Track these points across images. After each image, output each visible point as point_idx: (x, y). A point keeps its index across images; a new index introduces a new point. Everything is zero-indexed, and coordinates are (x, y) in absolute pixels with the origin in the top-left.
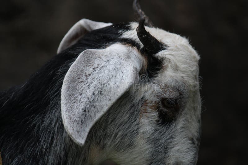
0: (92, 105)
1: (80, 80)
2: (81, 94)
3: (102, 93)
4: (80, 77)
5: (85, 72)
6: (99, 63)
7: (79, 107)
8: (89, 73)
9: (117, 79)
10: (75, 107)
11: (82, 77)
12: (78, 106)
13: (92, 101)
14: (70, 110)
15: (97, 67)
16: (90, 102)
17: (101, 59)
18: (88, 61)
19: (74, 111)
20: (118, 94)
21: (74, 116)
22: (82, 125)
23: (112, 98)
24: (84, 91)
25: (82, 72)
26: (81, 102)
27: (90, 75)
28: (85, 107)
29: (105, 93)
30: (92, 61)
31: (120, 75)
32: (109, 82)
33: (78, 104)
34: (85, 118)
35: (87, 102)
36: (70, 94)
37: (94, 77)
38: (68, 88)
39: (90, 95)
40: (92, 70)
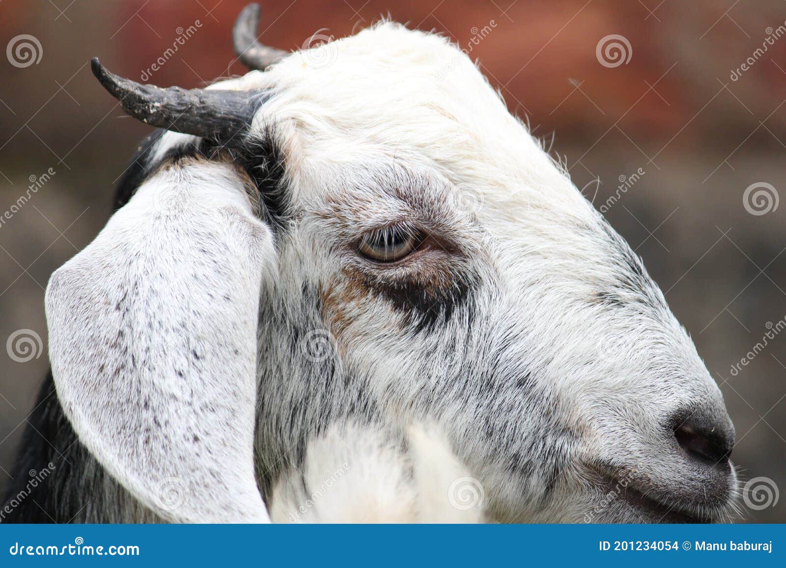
0: (202, 409)
1: (109, 370)
2: (146, 405)
3: (199, 354)
4: (102, 363)
5: (102, 336)
6: (119, 283)
7: (170, 442)
8: (116, 331)
9: (206, 282)
10: (162, 452)
11: (106, 357)
12: (166, 442)
13: (192, 395)
14: (154, 471)
15: (121, 296)
16: (190, 403)
17: (115, 267)
18: (83, 301)
19: (167, 463)
20: (243, 318)
21: (180, 476)
22: (220, 482)
23: (238, 345)
24: (145, 391)
25: (96, 345)
26: (162, 423)
27: (121, 334)
28: (189, 429)
29: (208, 347)
30: (96, 293)
31: (203, 264)
32: (193, 307)
33: (162, 437)
34: (214, 457)
35: (179, 412)
36: (115, 430)
37: (137, 328)
38: (96, 418)
39: (171, 384)
40: (115, 315)
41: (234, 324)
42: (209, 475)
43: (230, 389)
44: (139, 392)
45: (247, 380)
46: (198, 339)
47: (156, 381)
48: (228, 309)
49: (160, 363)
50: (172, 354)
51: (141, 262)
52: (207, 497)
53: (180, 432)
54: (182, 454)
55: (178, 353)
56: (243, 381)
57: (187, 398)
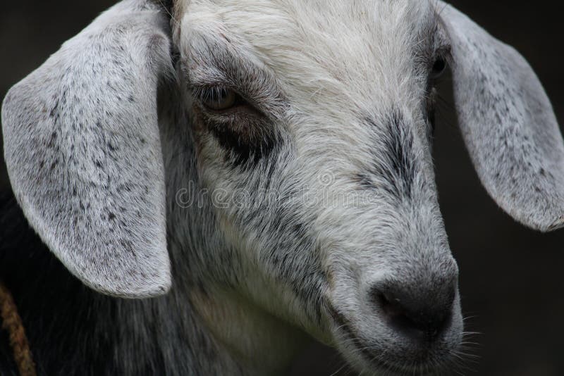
0: (118, 190)
1: (48, 165)
2: (75, 193)
3: (114, 146)
4: (42, 160)
5: (41, 138)
6: (53, 94)
7: (91, 222)
8: (51, 134)
9: (116, 88)
10: (85, 230)
11: (44, 156)
12: (88, 222)
13: (109, 180)
15: (54, 104)
16: (107, 188)
17: (52, 81)
18: (27, 111)
20: (145, 114)
22: (129, 250)
23: (144, 136)
24: (73, 181)
25: (37, 146)
26: (85, 206)
27: (54, 135)
28: (106, 209)
29: (120, 139)
30: (37, 103)
31: (115, 73)
32: (105, 109)
33: (85, 218)
34: (128, 228)
35: (98, 196)
36: (54, 213)
37: (65, 130)
38: (39, 206)
39: (92, 174)
40: (49, 122)
41: (139, 120)
42: (120, 245)
43: (142, 170)
44: (69, 182)
45: (154, 162)
46: (112, 134)
47: (79, 173)
48: (132, 108)
49: (82, 158)
50: (90, 149)
51: (71, 75)
52: (117, 265)
53: (98, 213)
54: (99, 231)
55: (96, 147)
56: (151, 163)
57: (105, 183)
